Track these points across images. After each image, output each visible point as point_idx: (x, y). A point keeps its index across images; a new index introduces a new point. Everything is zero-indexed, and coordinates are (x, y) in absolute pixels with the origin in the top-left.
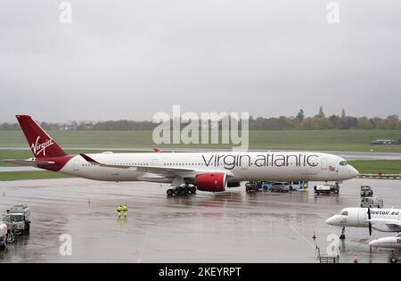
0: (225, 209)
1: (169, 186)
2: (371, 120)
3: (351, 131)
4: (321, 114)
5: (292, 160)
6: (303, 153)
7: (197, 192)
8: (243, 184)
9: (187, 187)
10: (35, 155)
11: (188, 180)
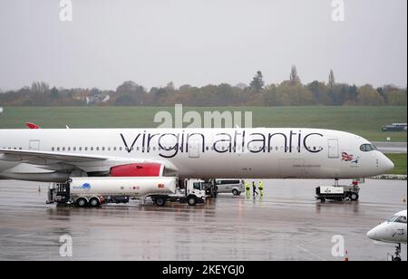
2: (379, 90)
3: (346, 107)
4: (294, 80)
5: (277, 141)
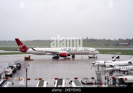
0: (67, 61)
1: (53, 56)
4: (87, 38)
5: (83, 49)
6: (86, 48)
7: (60, 57)
8: (71, 55)
9: (57, 56)
10: (20, 48)
11: (58, 55)
